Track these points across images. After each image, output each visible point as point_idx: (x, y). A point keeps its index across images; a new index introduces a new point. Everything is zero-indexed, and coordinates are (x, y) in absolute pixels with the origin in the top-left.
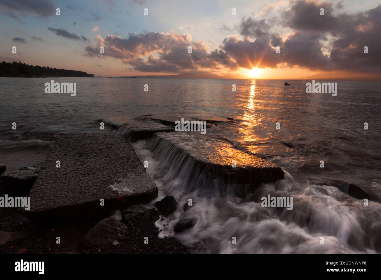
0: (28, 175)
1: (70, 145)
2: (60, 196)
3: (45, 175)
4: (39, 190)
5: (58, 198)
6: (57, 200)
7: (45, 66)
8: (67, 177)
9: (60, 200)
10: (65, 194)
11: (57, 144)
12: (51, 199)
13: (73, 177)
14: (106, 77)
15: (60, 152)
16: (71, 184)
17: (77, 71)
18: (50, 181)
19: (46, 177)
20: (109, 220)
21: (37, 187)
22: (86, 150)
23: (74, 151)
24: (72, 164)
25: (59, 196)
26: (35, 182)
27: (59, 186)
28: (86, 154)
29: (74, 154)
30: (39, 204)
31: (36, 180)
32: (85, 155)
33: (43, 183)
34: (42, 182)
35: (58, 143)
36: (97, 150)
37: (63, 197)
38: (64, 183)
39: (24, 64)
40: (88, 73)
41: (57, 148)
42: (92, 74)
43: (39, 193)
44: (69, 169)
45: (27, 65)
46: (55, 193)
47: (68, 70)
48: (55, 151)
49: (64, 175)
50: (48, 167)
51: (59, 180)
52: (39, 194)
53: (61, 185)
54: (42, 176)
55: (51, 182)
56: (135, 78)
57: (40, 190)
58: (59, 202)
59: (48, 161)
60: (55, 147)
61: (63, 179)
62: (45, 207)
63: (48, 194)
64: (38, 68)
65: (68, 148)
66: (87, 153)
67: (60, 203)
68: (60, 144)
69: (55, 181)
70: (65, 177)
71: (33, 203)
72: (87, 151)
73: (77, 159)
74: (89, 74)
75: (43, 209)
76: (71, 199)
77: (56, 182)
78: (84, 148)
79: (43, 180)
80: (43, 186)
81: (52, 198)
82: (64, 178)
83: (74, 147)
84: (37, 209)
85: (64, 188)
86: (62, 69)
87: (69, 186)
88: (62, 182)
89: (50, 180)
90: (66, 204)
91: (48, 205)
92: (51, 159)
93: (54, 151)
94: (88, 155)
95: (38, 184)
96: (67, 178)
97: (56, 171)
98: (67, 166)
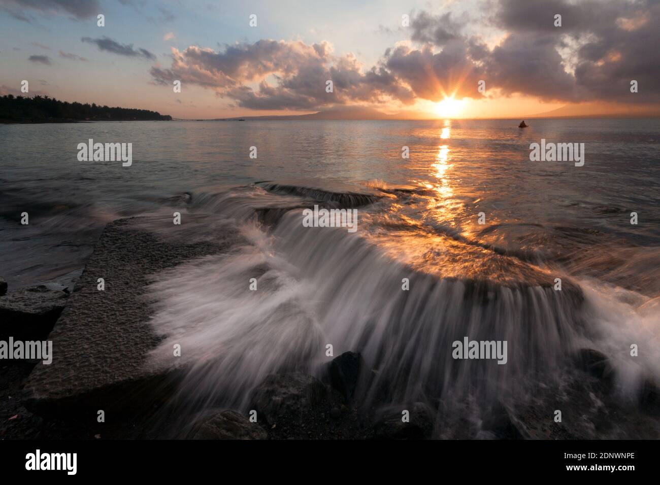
0: (44, 305)
1: (132, 239)
2: (112, 356)
3: (80, 304)
4: (65, 343)
5: (106, 361)
6: (103, 367)
7: (89, 103)
8: (127, 308)
9: (109, 367)
10: (120, 351)
11: (107, 236)
12: (90, 364)
13: (139, 308)
14: (192, 120)
15: (112, 254)
16: (134, 325)
17: (143, 110)
18: (90, 320)
19: (81, 311)
20: (225, 419)
21: (60, 333)
22: (163, 249)
23: (139, 251)
24: (137, 279)
25: (106, 355)
26: (58, 322)
27: (108, 332)
28: (164, 256)
29: (139, 256)
30: (60, 380)
31: (59, 317)
32: (162, 260)
33: (74, 324)
34: (71, 321)
35: (108, 234)
36: (185, 248)
37: (117, 359)
38: (119, 324)
39: (54, 99)
40: (161, 114)
41: (106, 245)
42: (169, 116)
43: (62, 349)
44: (130, 291)
45: (59, 101)
46: (99, 349)
47: (127, 110)
48: (102, 251)
49: (119, 303)
50: (85, 287)
51: (107, 316)
52: (63, 352)
53: (112, 327)
54: (74, 307)
55: (91, 322)
56: (242, 120)
57: (66, 341)
58: (108, 372)
59: (86, 273)
60: (103, 244)
61: (117, 313)
62: (74, 385)
63: (83, 352)
64: (76, 106)
65: (128, 245)
66: (167, 256)
67: (108, 375)
68: (111, 237)
69: (100, 318)
70: (121, 309)
71: (48, 376)
72: (166, 250)
73: (147, 268)
74: (164, 115)
75: (70, 391)
76: (135, 363)
77: (101, 322)
78: (160, 244)
79: (75, 318)
80: (73, 333)
81: (92, 360)
82: (119, 311)
83: (139, 244)
84: (57, 394)
85: (120, 337)
86: (118, 108)
87: (130, 331)
88: (115, 321)
89: (90, 317)
90: (124, 378)
91: (81, 379)
92: (93, 270)
93: (100, 252)
94: (168, 259)
95: (62, 326)
96: (126, 310)
97: (103, 295)
98: (127, 283)
